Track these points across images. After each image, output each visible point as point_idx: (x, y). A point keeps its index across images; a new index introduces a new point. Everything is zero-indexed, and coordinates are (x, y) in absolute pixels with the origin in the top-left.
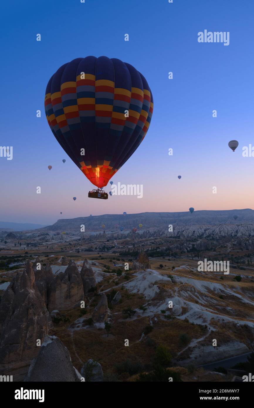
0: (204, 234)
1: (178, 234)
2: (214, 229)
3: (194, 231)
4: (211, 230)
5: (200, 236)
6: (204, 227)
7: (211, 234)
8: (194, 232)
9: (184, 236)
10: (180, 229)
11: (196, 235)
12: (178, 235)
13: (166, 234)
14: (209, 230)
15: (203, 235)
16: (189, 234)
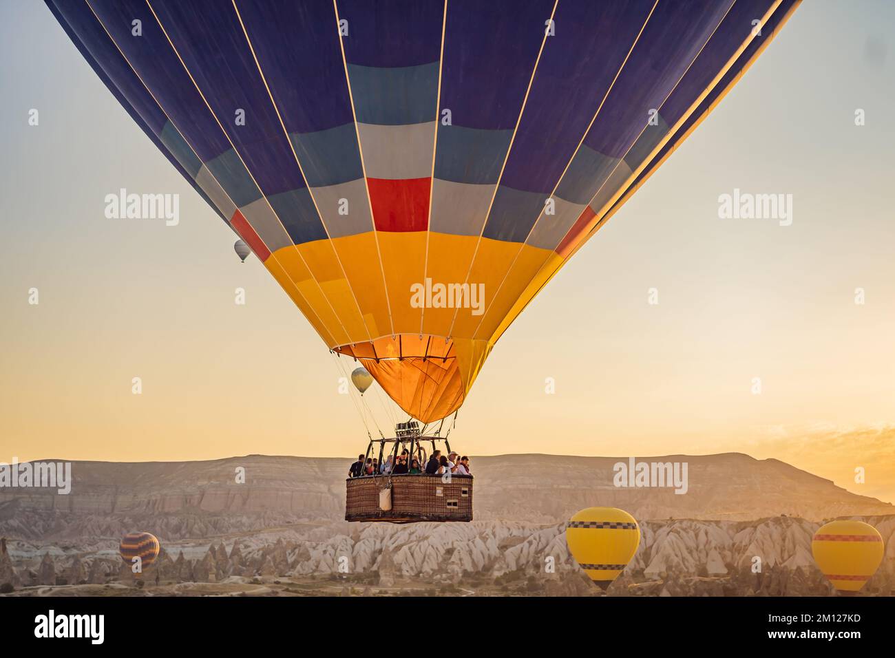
0: (497, 566)
1: (374, 561)
2: (544, 540)
3: (450, 546)
4: (530, 543)
5: (478, 573)
6: (498, 530)
7: (528, 562)
8: (450, 552)
9: (400, 570)
10: (388, 537)
11: (456, 568)
12: (375, 568)
13: (312, 563)
14: (519, 546)
15: (488, 568)
16: (423, 562)
